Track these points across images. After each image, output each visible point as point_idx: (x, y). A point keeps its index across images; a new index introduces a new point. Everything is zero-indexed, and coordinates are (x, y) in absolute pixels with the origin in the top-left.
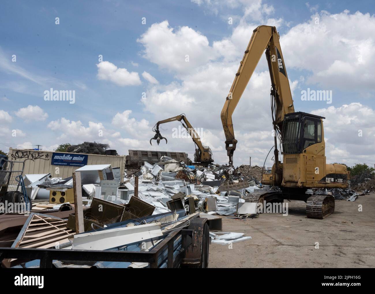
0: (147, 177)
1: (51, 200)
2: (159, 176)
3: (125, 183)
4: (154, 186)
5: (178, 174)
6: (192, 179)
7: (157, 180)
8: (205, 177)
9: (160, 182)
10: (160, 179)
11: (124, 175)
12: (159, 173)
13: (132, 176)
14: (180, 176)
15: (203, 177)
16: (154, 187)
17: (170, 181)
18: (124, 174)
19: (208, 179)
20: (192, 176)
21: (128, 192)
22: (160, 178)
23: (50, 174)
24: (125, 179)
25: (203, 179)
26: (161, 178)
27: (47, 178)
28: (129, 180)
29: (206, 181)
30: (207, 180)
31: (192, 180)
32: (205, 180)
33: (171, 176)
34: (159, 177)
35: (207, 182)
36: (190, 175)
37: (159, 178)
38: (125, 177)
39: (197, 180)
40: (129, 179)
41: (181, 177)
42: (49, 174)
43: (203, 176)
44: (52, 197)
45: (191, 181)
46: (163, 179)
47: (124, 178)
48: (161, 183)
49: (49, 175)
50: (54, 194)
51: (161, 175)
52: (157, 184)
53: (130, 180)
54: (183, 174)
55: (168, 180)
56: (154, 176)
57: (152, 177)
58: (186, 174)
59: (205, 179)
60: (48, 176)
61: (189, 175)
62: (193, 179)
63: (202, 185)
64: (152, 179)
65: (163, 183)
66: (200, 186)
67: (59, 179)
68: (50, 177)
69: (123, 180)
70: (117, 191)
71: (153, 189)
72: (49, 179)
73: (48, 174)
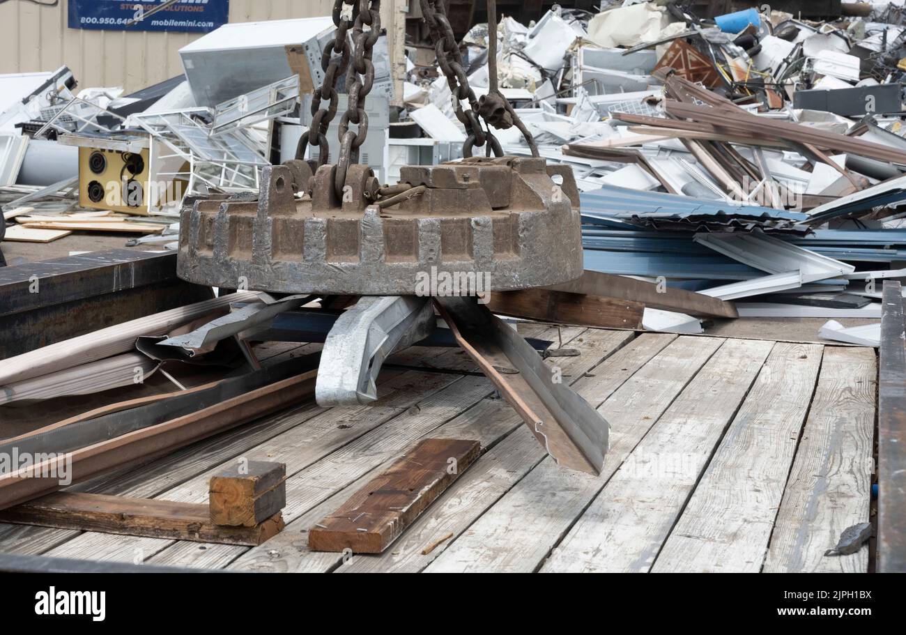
0: (509, 76)
1: (86, 194)
2: (568, 69)
3: (409, 107)
4: (553, 119)
5: (665, 57)
6: (736, 79)
7: (562, 88)
8: (805, 68)
9: (580, 99)
10: (576, 86)
11: (402, 68)
12: (568, 58)
13: (437, 75)
14: (678, 64)
15: (797, 69)
16: (551, 123)
17: (626, 91)
18: (404, 65)
19: (823, 76)
20: (738, 65)
21: (435, 151)
22: (575, 82)
23: (66, 70)
24: (410, 91)
25: (796, 79)
26: (578, 80)
27: (58, 92)
28: (425, 94)
29: (815, 88)
30: (819, 85)
31: (741, 86)
32: (810, 86)
33: (631, 71)
34: (568, 77)
35: (824, 93)
36: (728, 58)
37: (569, 82)
38: (409, 80)
39: (763, 85)
40: (424, 90)
41: (682, 70)
42: (62, 73)
43: (798, 62)
44: (90, 177)
45: (737, 92)
46: (593, 85)
47: (406, 84)
48: (586, 106)
49: (66, 77)
50: (97, 162)
51: (580, 62)
52: (564, 109)
53: (431, 91)
54: (692, 56)
55: (615, 89)
56: (543, 72)
57: (537, 76)
58: (707, 57)
59: (808, 81)
60: (61, 82)
61: (724, 62)
62: (743, 82)
63: (799, 111)
64: (537, 85)
65: (595, 104)
66: (786, 113)
67: (105, 94)
68: (71, 84)
69: (397, 92)
70: (386, 149)
71: (552, 135)
72: (66, 93)
73: (60, 70)
